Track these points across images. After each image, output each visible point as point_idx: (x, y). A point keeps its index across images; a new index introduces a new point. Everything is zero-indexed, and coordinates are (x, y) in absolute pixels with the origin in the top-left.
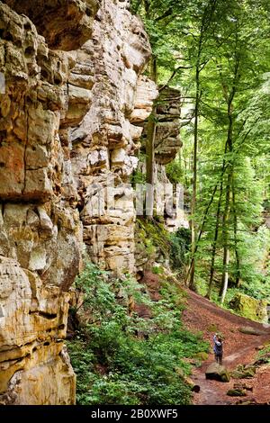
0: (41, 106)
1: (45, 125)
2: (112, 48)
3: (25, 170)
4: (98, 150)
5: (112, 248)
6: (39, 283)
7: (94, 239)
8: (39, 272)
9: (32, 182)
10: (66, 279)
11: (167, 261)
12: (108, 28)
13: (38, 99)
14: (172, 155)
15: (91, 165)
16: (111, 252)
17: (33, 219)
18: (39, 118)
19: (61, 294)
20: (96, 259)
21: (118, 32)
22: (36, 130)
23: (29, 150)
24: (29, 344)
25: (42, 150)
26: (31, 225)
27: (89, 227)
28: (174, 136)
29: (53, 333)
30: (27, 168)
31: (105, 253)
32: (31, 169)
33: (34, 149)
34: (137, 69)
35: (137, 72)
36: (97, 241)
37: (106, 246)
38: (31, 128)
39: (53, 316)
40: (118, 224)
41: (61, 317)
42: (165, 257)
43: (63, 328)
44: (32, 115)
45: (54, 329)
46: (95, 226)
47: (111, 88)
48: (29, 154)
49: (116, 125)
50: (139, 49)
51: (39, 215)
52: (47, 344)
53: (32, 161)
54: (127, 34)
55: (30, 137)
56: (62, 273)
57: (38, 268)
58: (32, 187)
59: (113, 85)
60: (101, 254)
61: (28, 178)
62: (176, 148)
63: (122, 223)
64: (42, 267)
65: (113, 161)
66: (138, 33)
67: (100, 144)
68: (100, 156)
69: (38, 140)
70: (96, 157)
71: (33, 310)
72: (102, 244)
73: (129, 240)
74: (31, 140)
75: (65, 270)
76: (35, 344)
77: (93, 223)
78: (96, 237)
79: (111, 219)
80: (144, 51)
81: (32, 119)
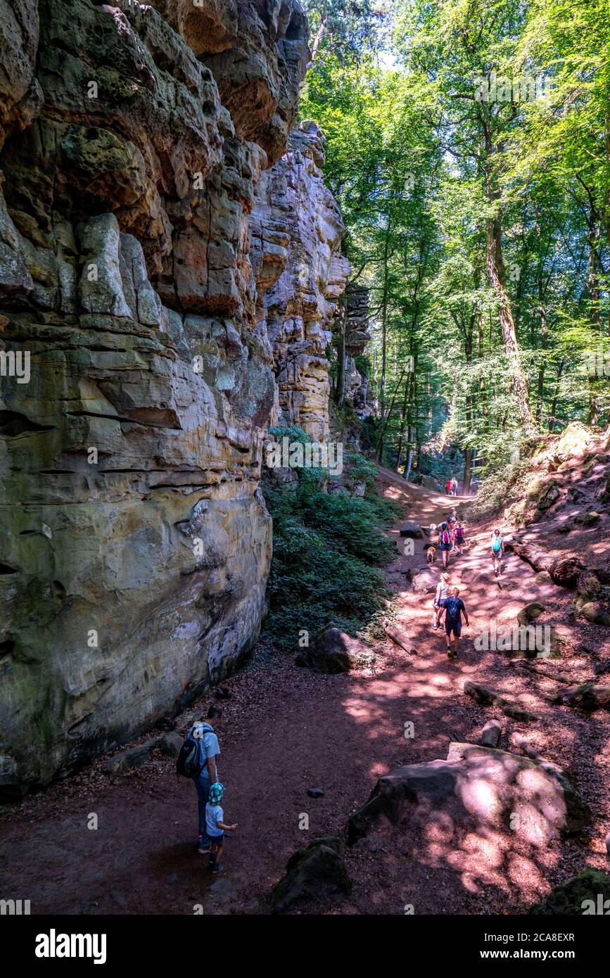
0: (225, 194)
1: (230, 216)
2: (306, 217)
3: (208, 269)
4: (294, 319)
5: (307, 415)
6: (227, 407)
7: (290, 404)
8: (228, 393)
9: (216, 284)
10: (260, 413)
11: (357, 441)
12: (303, 197)
13: (222, 185)
14: (361, 348)
15: (286, 333)
16: (307, 419)
17: (219, 332)
18: (223, 207)
19: (253, 429)
20: (292, 424)
21: (313, 204)
22: (220, 222)
23: (212, 245)
24: (216, 471)
25: (228, 246)
26: (217, 338)
27: (285, 393)
28: (363, 330)
29: (244, 468)
30: (210, 267)
31: (301, 418)
32: (214, 269)
33: (218, 244)
34: (331, 244)
35: (331, 247)
36: (293, 406)
37: (302, 412)
38: (214, 220)
39: (245, 450)
40: (314, 392)
41: (254, 453)
42: (355, 438)
43: (257, 466)
44: (216, 203)
45: (247, 465)
46: (291, 392)
47: (306, 256)
48: (211, 249)
49: (311, 294)
50: (333, 224)
51: (225, 328)
52: (238, 480)
53: (217, 259)
54: (321, 207)
55: (213, 230)
56: (255, 405)
57: (226, 388)
58: (216, 290)
59: (307, 254)
60: (298, 420)
61: (211, 279)
62: (365, 341)
63: (317, 391)
64: (231, 388)
65: (308, 333)
66: (332, 208)
67: (295, 313)
68: (295, 325)
69: (223, 234)
70: (292, 325)
71: (220, 434)
72: (298, 410)
73: (324, 409)
74: (215, 234)
75: (259, 402)
76: (224, 475)
77: (288, 389)
78: (292, 403)
79: (308, 387)
80: (338, 227)
81: (215, 208)
